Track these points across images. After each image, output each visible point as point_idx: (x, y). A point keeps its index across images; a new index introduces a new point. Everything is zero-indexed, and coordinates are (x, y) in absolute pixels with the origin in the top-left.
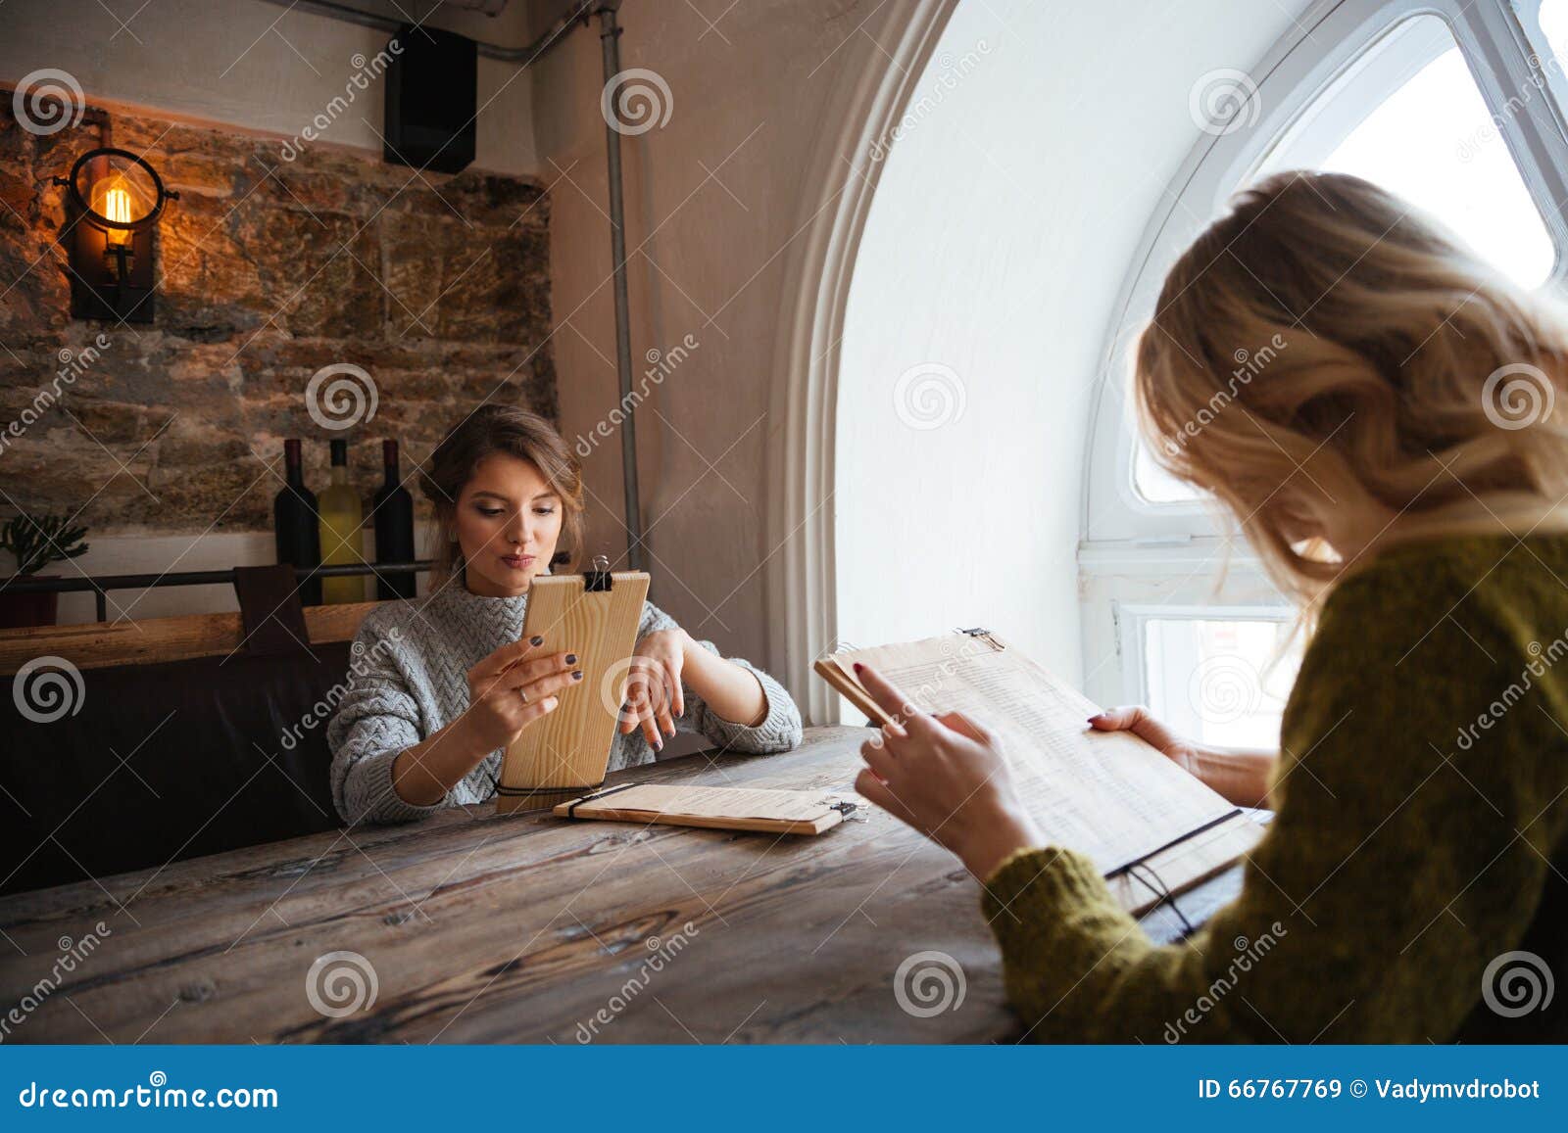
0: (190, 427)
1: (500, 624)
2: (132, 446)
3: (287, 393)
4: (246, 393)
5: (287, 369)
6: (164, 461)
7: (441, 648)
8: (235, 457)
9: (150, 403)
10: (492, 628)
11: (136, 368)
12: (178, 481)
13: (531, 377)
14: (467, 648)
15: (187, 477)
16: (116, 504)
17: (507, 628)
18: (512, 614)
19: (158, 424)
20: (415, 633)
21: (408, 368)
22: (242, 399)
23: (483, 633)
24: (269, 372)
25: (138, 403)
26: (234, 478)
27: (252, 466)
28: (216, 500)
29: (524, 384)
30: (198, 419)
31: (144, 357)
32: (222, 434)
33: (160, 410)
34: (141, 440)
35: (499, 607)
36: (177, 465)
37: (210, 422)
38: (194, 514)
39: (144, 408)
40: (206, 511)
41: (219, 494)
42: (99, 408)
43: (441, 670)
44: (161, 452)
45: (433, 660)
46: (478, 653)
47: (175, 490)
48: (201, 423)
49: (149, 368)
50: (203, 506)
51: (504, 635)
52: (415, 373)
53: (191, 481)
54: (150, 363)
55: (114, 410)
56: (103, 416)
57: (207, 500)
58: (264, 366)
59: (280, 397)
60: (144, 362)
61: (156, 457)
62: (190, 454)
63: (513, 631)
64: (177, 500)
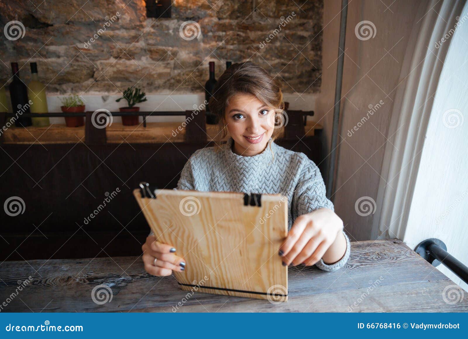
0: (184, 55)
1: (242, 168)
2: (165, 62)
3: (216, 42)
4: (204, 42)
5: (216, 32)
6: (175, 67)
7: (217, 173)
8: (197, 66)
9: (172, 46)
10: (239, 169)
11: (168, 34)
12: (179, 75)
13: (312, 34)
14: (227, 175)
15: (182, 73)
16: (160, 82)
17: (244, 170)
18: (247, 164)
19: (175, 54)
20: (208, 165)
21: (262, 31)
22: (202, 44)
23: (235, 170)
24: (210, 34)
25: (169, 46)
26: (197, 74)
27: (203, 70)
28: (191, 81)
29: (309, 36)
30: (187, 52)
31: (171, 30)
32: (194, 57)
33: (175, 49)
34: (168, 60)
35: (242, 161)
36: (179, 69)
37: (191, 53)
38: (185, 86)
39: (170, 48)
40: (188, 85)
41: (192, 79)
42: (155, 49)
43: (215, 183)
44: (175, 64)
45: (213, 178)
46: (231, 178)
47: (178, 78)
48: (188, 54)
49: (172, 34)
50: (187, 84)
51: (242, 173)
52: (264, 33)
53: (183, 74)
54: (173, 32)
55: (159, 50)
56: (157, 52)
57: (188, 82)
58: (209, 32)
59: (214, 43)
60: (171, 31)
61: (172, 66)
62: (183, 64)
63: (247, 172)
64: (179, 81)
